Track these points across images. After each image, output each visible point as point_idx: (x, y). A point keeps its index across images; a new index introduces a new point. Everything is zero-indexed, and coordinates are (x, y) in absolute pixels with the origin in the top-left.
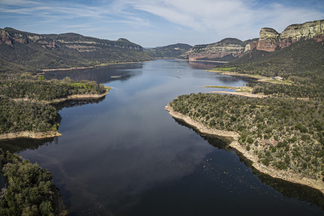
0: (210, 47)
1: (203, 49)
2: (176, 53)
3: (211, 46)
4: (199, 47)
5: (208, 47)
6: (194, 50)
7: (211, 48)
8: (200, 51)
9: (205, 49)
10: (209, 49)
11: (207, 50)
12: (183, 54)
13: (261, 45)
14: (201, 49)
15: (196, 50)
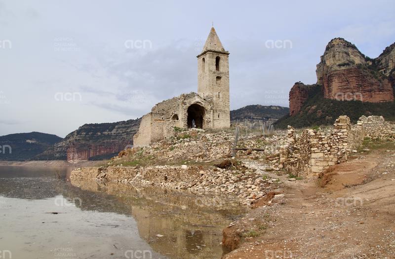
0: (125, 127)
1: (106, 133)
2: (30, 150)
3: (128, 125)
4: (93, 128)
5: (119, 128)
6: (81, 134)
7: (129, 130)
8: (98, 137)
9: (113, 132)
10: (123, 133)
11: (117, 135)
12: (50, 149)
13: (343, 84)
14: (99, 134)
15: (86, 135)
